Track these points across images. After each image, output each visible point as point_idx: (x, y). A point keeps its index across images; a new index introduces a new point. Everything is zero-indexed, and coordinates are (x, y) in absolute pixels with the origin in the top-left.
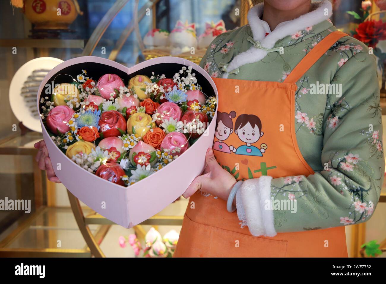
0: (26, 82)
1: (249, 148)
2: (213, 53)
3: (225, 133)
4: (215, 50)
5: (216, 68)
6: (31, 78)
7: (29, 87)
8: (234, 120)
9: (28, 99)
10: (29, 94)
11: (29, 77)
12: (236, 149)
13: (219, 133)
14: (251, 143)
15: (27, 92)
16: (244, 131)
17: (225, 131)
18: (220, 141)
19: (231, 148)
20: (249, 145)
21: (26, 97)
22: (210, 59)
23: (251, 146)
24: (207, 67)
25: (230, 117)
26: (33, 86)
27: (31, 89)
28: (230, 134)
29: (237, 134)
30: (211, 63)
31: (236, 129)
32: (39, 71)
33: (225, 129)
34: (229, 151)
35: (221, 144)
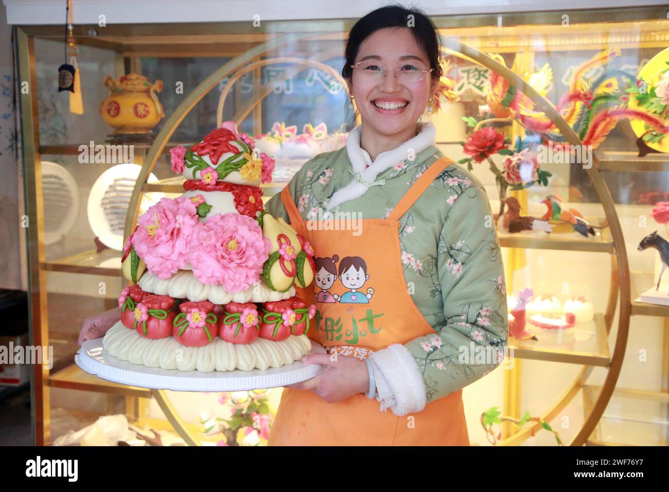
0: (107, 192)
1: (354, 294)
2: (310, 183)
3: (329, 281)
4: (312, 179)
5: (315, 202)
6: (112, 188)
7: (110, 198)
8: (337, 265)
9: (107, 211)
10: (108, 206)
11: (111, 186)
12: (341, 297)
13: (322, 282)
14: (356, 289)
15: (107, 203)
16: (347, 276)
17: (328, 278)
18: (325, 291)
19: (336, 296)
20: (354, 291)
21: (105, 209)
22: (307, 190)
23: (356, 291)
24: (303, 199)
25: (333, 261)
26: (113, 197)
27: (112, 200)
28: (334, 281)
29: (341, 280)
30: (308, 196)
31: (340, 274)
32: (120, 180)
33: (329, 276)
34: (334, 301)
35: (325, 294)
